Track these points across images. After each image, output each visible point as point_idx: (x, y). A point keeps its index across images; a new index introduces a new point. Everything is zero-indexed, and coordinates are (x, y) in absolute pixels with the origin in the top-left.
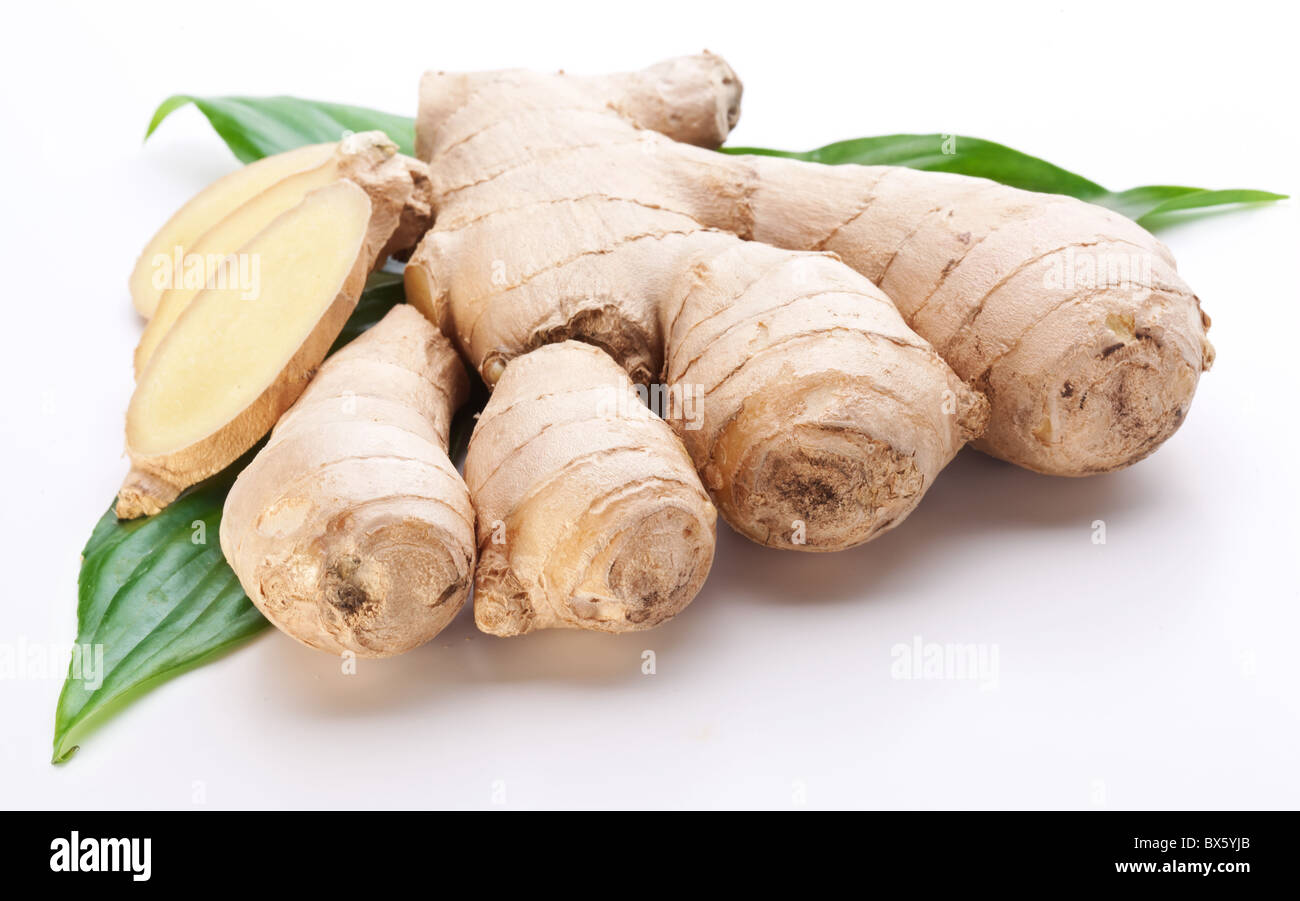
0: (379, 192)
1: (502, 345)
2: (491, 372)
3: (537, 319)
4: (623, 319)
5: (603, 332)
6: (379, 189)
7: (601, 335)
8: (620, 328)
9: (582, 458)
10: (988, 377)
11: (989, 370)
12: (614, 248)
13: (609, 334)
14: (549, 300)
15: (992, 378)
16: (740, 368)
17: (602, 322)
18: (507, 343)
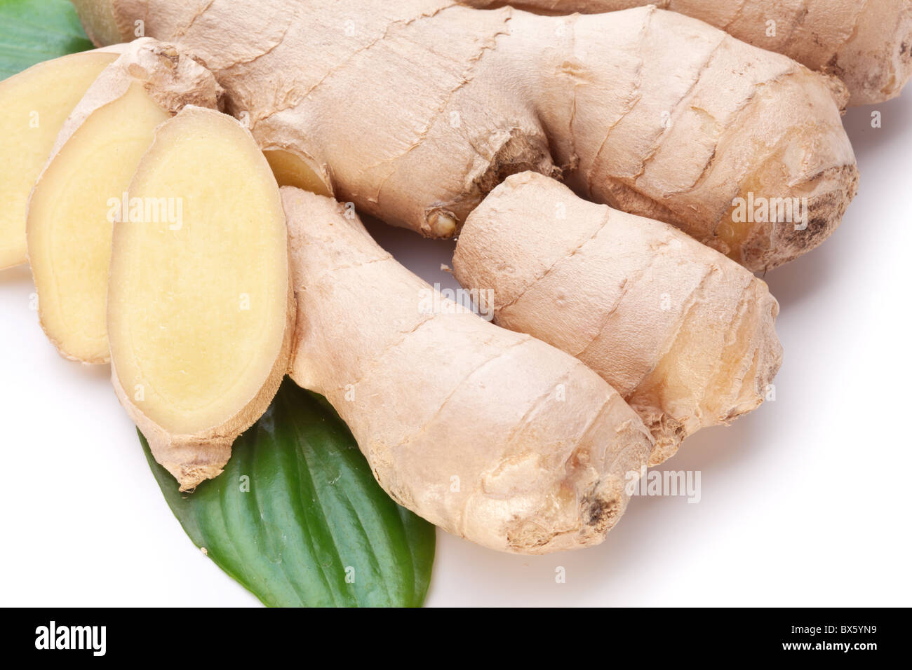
0: (196, 97)
1: (439, 201)
2: (440, 227)
3: (463, 169)
4: (528, 136)
5: (519, 154)
6: (195, 95)
7: (518, 157)
8: (528, 144)
9: (688, 301)
10: (835, 62)
11: (836, 57)
12: (473, 75)
13: (523, 153)
14: (461, 148)
15: (839, 62)
16: (713, 156)
17: (513, 146)
18: (443, 198)
